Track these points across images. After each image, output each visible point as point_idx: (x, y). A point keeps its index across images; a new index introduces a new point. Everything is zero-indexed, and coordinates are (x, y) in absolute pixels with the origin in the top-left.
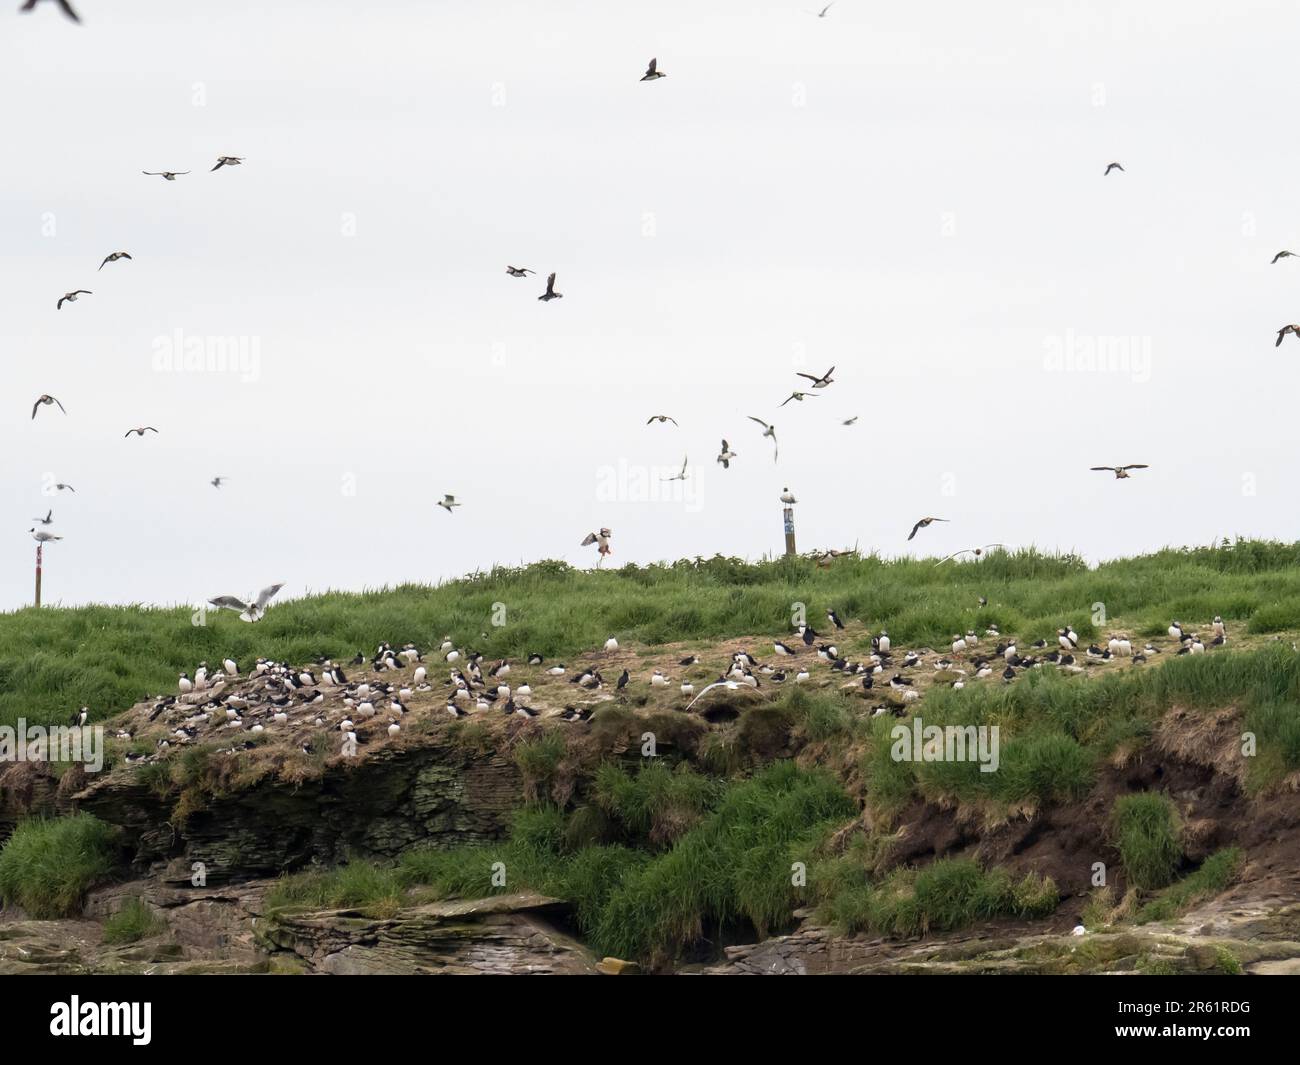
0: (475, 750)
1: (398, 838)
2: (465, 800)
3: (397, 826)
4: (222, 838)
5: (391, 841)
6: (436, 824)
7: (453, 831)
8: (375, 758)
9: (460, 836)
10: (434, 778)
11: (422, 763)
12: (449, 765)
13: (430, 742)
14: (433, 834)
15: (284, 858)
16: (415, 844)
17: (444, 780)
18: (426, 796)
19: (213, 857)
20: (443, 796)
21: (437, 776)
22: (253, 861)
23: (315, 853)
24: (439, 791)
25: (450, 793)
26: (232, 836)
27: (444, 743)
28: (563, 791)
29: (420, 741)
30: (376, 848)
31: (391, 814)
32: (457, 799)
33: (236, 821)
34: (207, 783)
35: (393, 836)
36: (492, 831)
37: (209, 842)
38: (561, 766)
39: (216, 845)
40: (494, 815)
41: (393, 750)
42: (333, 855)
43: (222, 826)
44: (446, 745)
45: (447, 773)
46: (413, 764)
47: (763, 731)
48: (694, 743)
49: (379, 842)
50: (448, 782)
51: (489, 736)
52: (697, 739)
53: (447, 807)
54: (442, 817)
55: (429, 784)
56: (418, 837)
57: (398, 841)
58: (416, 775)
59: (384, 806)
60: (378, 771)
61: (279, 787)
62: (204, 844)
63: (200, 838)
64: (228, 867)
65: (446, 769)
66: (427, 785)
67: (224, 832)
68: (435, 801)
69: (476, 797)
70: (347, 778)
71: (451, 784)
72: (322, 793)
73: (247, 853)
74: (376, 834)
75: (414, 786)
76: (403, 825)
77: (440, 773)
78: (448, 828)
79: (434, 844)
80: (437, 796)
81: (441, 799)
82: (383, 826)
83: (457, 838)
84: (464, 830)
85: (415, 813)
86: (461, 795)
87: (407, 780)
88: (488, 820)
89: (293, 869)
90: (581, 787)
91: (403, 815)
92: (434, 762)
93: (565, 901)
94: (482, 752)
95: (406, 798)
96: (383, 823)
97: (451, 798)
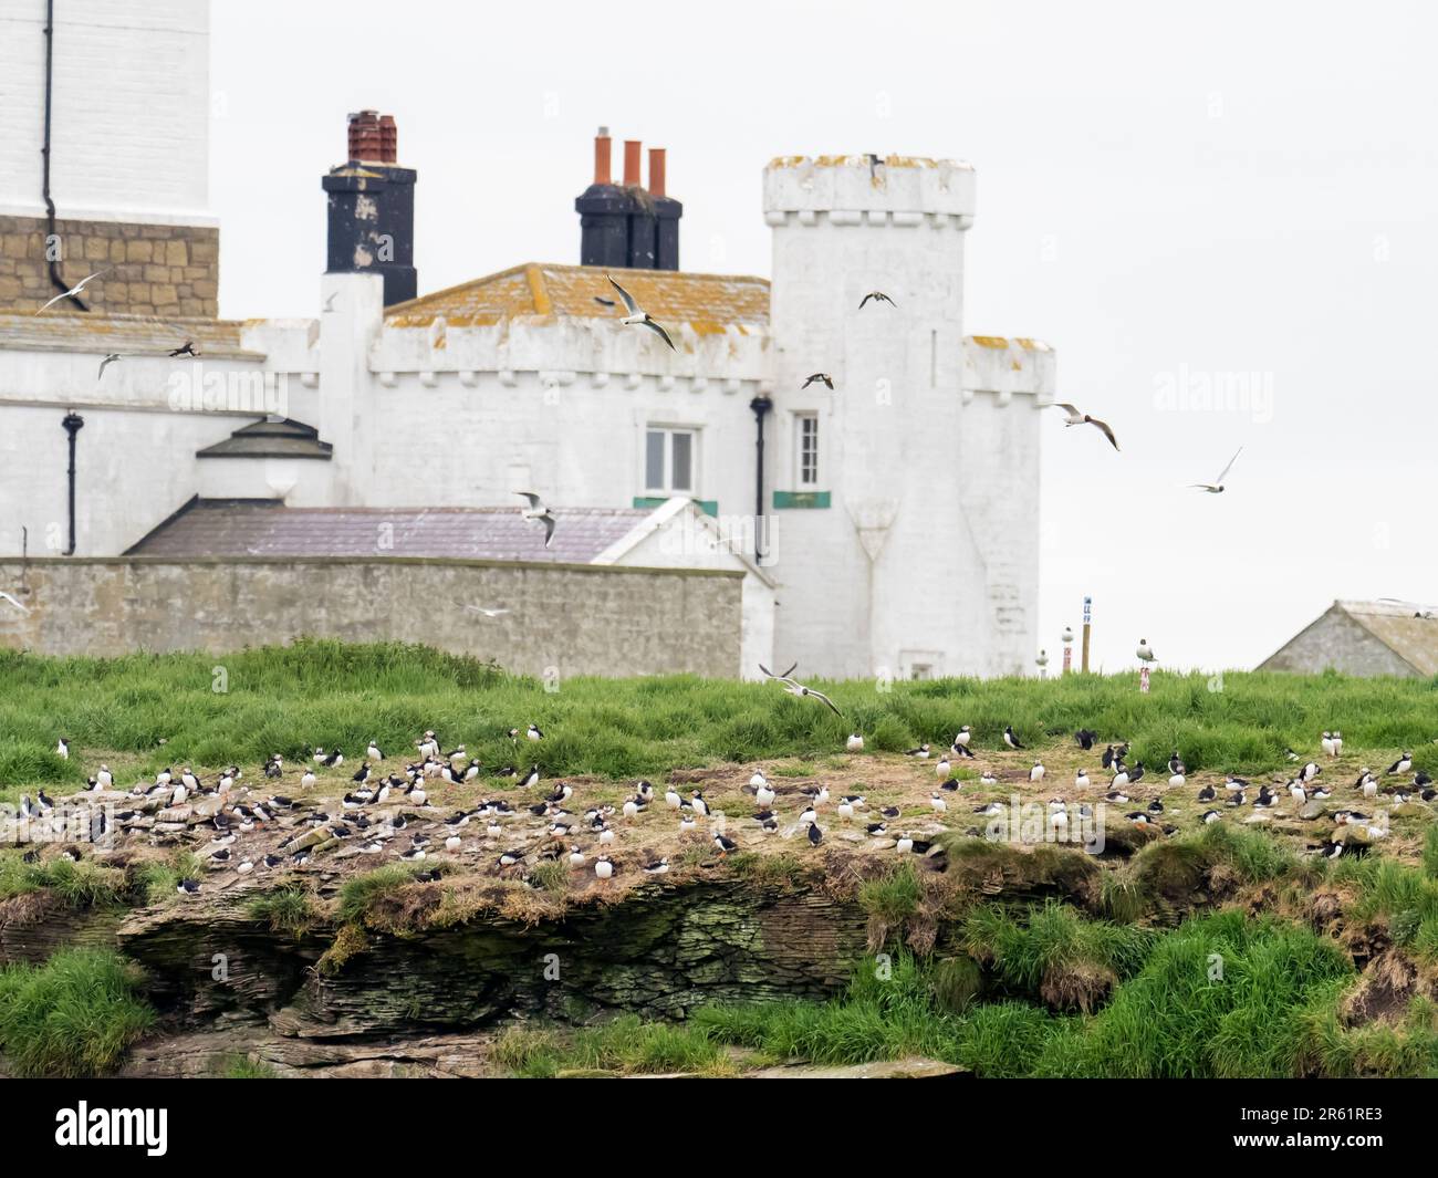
0: (781, 887)
1: (647, 990)
2: (758, 946)
3: (645, 975)
4: (382, 985)
5: (635, 993)
6: (708, 974)
7: (733, 982)
8: (640, 894)
9: (742, 989)
10: (712, 919)
11: (695, 900)
12: (737, 904)
13: (711, 877)
14: (698, 985)
15: (472, 1010)
16: (672, 997)
17: (728, 921)
18: (698, 940)
19: (368, 1008)
20: (722, 941)
21: (717, 918)
22: (433, 1014)
23: (518, 1006)
24: (718, 934)
25: (733, 937)
26: (395, 984)
27: (731, 877)
28: (924, 937)
29: (696, 875)
30: (615, 1001)
31: (641, 961)
32: (744, 945)
33: (404, 965)
34: (379, 919)
35: (639, 987)
36: (800, 984)
37: (361, 989)
38: (922, 908)
39: (374, 994)
40: (807, 964)
41: (662, 885)
42: (543, 1007)
43: (380, 971)
44: (733, 880)
45: (734, 913)
46: (681, 902)
47: (1175, 871)
48: (1081, 883)
49: (618, 994)
50: (732, 924)
51: (801, 870)
52: (1085, 880)
53: (728, 955)
54: (716, 965)
55: (705, 926)
56: (676, 989)
57: (645, 993)
58: (681, 916)
59: (632, 951)
60: (641, 909)
61: (501, 926)
62: (354, 994)
63: (351, 985)
64: (394, 1020)
65: (731, 909)
66: (699, 927)
67: (384, 979)
68: (711, 946)
69: (779, 943)
70: (600, 918)
71: (737, 926)
72: (555, 935)
73: (428, 1004)
74: (615, 984)
75: (680, 929)
76: (654, 975)
77: (724, 913)
78: (725, 979)
79: (700, 998)
80: (714, 940)
81: (718, 945)
82: (624, 975)
83: (738, 991)
84: (754, 981)
85: (675, 959)
86: (751, 941)
87: (672, 921)
88: (798, 970)
89: (485, 1025)
90: (946, 933)
91: (655, 963)
92: (714, 901)
93: (969, 1070)
94: (790, 890)
95: (666, 942)
96: (625, 972)
97: (737, 943)
